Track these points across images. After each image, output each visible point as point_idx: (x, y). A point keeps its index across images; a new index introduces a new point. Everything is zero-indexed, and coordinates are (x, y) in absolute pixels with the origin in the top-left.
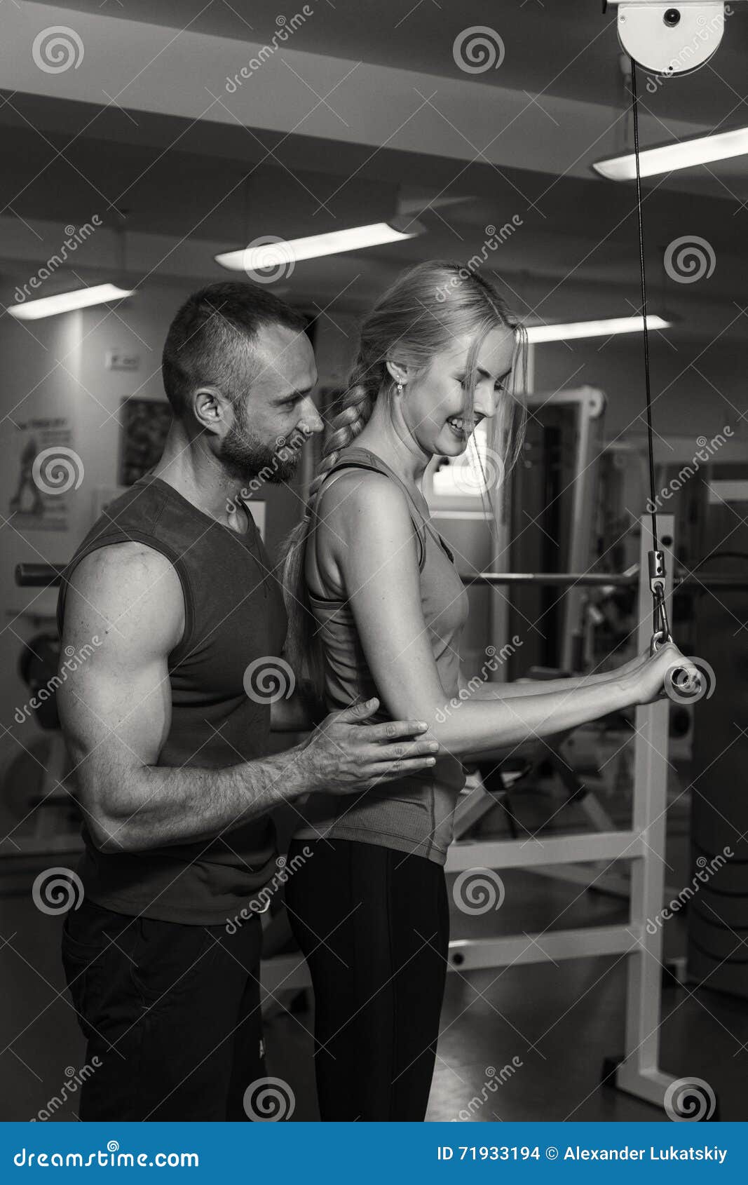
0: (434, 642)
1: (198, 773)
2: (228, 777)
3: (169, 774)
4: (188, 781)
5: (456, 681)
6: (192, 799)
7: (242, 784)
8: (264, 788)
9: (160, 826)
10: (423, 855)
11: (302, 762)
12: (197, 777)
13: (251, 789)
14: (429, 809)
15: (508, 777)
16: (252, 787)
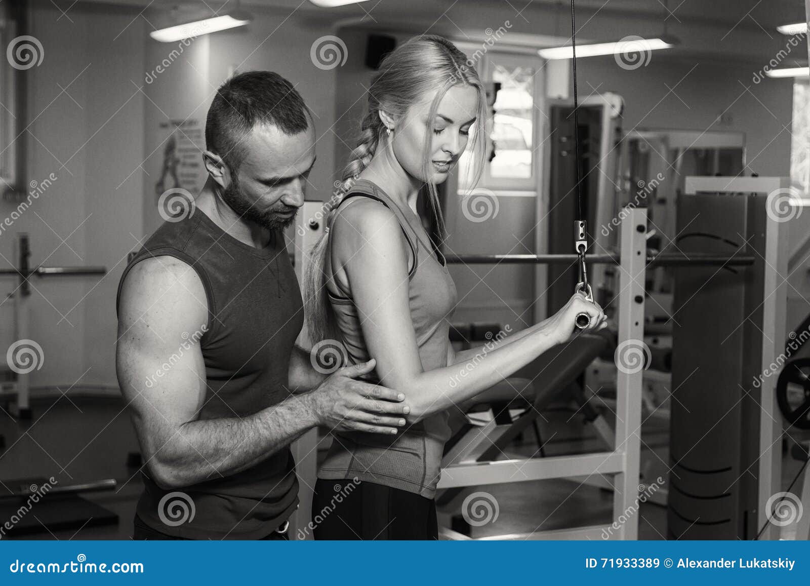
0: (418, 331)
1: (227, 422)
2: (250, 422)
3: (204, 426)
4: (218, 430)
5: (446, 357)
6: (222, 443)
7: (261, 425)
8: (279, 426)
9: (201, 467)
10: (417, 492)
11: (308, 402)
12: (226, 426)
13: (268, 428)
14: (422, 457)
15: (514, 413)
16: (269, 426)
